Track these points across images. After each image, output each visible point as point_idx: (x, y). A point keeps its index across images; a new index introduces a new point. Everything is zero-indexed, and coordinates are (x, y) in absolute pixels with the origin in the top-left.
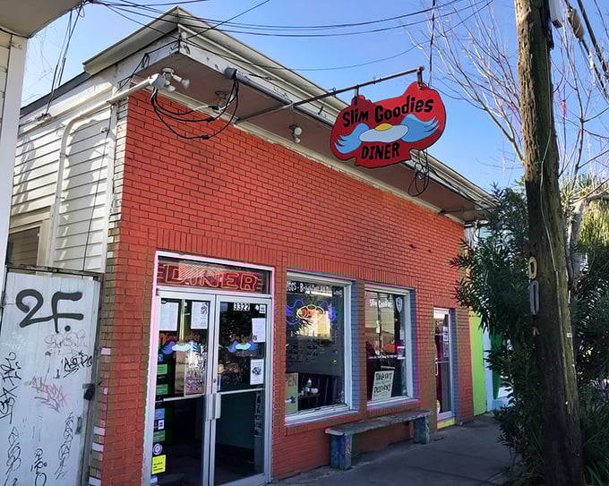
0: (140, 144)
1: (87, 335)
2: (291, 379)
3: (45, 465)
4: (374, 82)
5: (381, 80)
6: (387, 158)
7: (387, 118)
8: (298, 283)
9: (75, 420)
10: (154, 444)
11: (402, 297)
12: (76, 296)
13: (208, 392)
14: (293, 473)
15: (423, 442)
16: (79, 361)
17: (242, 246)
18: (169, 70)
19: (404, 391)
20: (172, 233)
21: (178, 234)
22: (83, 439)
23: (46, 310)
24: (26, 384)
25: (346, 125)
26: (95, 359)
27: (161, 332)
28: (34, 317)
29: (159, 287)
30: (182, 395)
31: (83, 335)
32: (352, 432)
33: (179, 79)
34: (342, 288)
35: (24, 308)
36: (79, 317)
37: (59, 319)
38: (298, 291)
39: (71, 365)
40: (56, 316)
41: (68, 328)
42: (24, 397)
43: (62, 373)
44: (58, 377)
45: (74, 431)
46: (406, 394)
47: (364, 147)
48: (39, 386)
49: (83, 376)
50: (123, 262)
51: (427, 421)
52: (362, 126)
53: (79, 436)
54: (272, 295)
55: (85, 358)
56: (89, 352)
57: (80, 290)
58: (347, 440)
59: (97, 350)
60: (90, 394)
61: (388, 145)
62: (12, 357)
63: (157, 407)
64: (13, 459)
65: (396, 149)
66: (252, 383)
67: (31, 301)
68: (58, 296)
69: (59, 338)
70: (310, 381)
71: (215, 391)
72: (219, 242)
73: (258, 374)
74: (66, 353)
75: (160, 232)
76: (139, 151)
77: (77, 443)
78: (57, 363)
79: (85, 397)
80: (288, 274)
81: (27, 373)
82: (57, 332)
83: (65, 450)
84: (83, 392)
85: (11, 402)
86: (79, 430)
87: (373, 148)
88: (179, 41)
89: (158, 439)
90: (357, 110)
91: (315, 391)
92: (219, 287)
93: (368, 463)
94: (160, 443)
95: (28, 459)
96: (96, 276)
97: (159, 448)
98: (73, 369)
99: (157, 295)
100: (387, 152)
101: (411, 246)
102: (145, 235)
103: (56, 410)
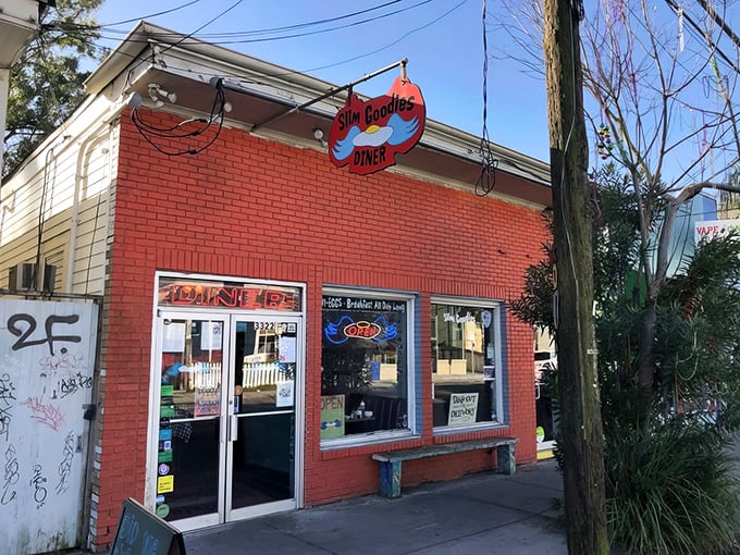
0: (134, 164)
1: (86, 356)
2: (335, 401)
3: (45, 480)
4: (365, 80)
5: (370, 77)
6: (375, 163)
7: (376, 120)
8: (344, 299)
9: (76, 439)
10: (159, 465)
11: (491, 310)
12: (73, 319)
13: (224, 414)
14: (331, 500)
15: (507, 472)
16: (77, 382)
17: (263, 262)
18: (154, 85)
19: (493, 416)
20: (175, 252)
21: (182, 254)
22: (85, 457)
23: (40, 333)
24: (21, 404)
25: (341, 129)
26: (94, 381)
27: (164, 353)
28: (27, 340)
29: (160, 308)
30: (193, 417)
31: (82, 356)
32: (401, 459)
33: (164, 93)
34: (405, 303)
35: (17, 332)
36: (77, 339)
37: (54, 342)
38: (344, 307)
39: (69, 387)
40: (50, 339)
41: (64, 351)
42: (20, 415)
43: (59, 394)
44: (55, 397)
45: (75, 449)
46: (496, 419)
47: (357, 153)
48: (35, 405)
49: (82, 396)
50: (118, 284)
51: (512, 449)
52: (354, 129)
53: (79, 454)
54: (304, 313)
55: (84, 379)
56: (88, 373)
57: (76, 313)
58: (395, 467)
59: (96, 372)
60: (90, 414)
61: (376, 149)
62: (6, 378)
63: (162, 427)
64: (10, 474)
65: (382, 154)
66: (278, 405)
67: (23, 325)
68: (52, 320)
69: (54, 360)
70: (363, 404)
71: (231, 413)
72: (233, 259)
73: (286, 395)
74: (63, 374)
75: (160, 252)
76: (134, 171)
77: (78, 461)
78: (53, 384)
79: (85, 417)
80: (324, 289)
81: (21, 394)
82: (53, 355)
83: (65, 468)
84: (83, 412)
85: (7, 420)
86: (79, 448)
87: (363, 153)
88: (154, 55)
89: (163, 459)
90: (350, 111)
91: (369, 414)
92: (238, 305)
93: (426, 492)
94: (167, 463)
95: (26, 474)
96: (96, 299)
97: (165, 469)
98: (71, 390)
99: (158, 316)
100: (376, 157)
101: (500, 251)
102: (142, 256)
103: (55, 428)
